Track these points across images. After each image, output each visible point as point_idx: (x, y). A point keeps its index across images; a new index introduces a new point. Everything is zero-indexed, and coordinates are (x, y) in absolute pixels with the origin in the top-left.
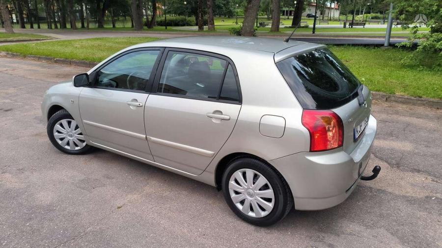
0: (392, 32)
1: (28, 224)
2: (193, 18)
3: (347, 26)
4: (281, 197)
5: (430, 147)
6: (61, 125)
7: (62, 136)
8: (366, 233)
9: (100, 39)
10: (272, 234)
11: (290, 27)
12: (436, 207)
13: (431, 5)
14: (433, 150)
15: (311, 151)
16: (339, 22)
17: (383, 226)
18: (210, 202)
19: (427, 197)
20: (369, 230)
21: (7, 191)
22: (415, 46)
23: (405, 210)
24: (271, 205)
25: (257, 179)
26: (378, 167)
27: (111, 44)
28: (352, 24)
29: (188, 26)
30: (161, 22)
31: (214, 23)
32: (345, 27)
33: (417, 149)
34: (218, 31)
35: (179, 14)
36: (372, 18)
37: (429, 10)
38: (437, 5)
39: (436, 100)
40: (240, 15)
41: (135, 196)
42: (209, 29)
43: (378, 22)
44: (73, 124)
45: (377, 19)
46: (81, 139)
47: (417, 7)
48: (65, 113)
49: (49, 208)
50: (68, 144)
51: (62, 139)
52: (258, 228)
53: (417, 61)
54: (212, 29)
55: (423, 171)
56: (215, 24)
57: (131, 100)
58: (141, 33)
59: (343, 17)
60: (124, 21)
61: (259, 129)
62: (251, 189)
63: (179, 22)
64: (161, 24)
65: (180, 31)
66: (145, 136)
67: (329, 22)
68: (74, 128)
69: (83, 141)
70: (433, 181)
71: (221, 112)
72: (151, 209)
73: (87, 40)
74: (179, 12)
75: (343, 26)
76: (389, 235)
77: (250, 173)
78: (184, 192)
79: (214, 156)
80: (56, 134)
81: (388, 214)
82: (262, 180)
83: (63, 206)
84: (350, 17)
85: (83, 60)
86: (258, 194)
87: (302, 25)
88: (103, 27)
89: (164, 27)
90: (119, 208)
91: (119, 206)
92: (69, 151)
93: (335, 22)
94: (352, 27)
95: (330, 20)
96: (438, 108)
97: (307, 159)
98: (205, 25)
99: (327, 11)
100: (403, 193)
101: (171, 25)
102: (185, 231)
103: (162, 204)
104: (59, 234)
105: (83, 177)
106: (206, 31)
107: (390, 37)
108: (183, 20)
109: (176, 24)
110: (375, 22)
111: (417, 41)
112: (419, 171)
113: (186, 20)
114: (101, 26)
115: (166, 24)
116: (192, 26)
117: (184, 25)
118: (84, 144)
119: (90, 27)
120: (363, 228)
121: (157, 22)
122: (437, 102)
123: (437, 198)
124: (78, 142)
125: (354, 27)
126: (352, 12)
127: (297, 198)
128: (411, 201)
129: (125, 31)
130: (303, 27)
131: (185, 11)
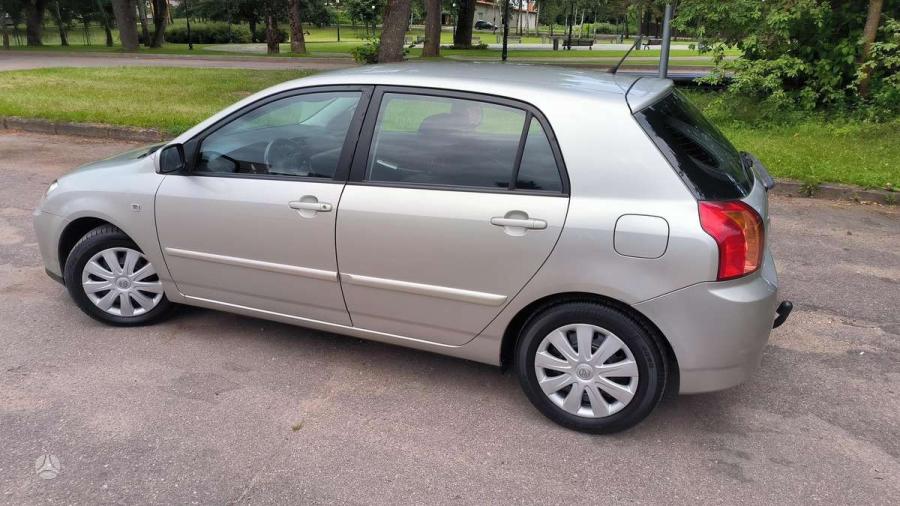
0: (670, 58)
1: (105, 486)
2: (244, 27)
3: (560, 46)
4: (653, 373)
5: (810, 264)
6: (101, 262)
7: (101, 286)
8: (787, 425)
9: (55, 70)
10: (629, 445)
11: (451, 48)
12: (874, 369)
13: (750, 9)
14: (819, 269)
15: (719, 279)
16: (540, 39)
17: (809, 409)
18: (479, 397)
19: (850, 352)
20: (790, 420)
21: (10, 419)
22: (726, 83)
23: (830, 379)
24: (630, 390)
25: (601, 343)
26: (788, 304)
27: (87, 82)
28: (568, 43)
29: (234, 42)
30: (174, 33)
31: (303, 39)
32: (556, 47)
33: (792, 269)
34: (313, 54)
35: (215, 18)
36: (598, 32)
37: (745, 16)
38: (759, 10)
39: (786, 181)
40: (342, 22)
41: (318, 401)
42: (293, 49)
43: (612, 40)
44: (132, 257)
45: (606, 33)
46: (148, 290)
47: (727, 12)
48: (110, 234)
49: (137, 448)
50: (117, 304)
51: (100, 294)
52: (599, 439)
53: (728, 110)
54: (300, 49)
55: (822, 308)
56: (307, 38)
57: (298, 199)
58: (140, 58)
59: (545, 30)
60: (86, 31)
61: (615, 244)
62: (588, 363)
63: (215, 34)
64: (177, 38)
65: (229, 53)
66: (335, 274)
67: (522, 39)
68: (132, 266)
69: (152, 295)
70: (845, 323)
71: (525, 215)
72: (367, 423)
73: (23, 72)
74: (213, 13)
75: (552, 45)
76: (827, 425)
77: (585, 331)
78: (416, 384)
79: (505, 304)
80: (87, 283)
81: (805, 388)
82: (613, 343)
83: (166, 438)
84: (559, 30)
85: (39, 116)
86: (602, 372)
87: (475, 43)
88: (42, 45)
89: (187, 46)
90: (296, 429)
91: (294, 424)
92: (118, 320)
93: (533, 39)
94: (569, 48)
95: (521, 34)
96: (790, 196)
97: (713, 296)
98: (282, 42)
99: (514, 17)
100: (809, 349)
101: (197, 42)
102: (461, 459)
103: (384, 411)
104: (193, 499)
105: (178, 373)
106: (287, 55)
107: (667, 67)
108: (222, 32)
109: (210, 38)
110: (605, 39)
111: (729, 74)
112: (815, 308)
113: (229, 29)
114: (35, 42)
115: (190, 38)
116: (244, 42)
117: (226, 41)
118: (156, 301)
119: (10, 44)
120: (777, 418)
121: (166, 34)
122: (789, 185)
123: (867, 353)
124: (139, 298)
125: (573, 47)
126: (559, 21)
127: (688, 370)
128: (830, 361)
129: (100, 54)
130: (477, 48)
131: (226, 11)
